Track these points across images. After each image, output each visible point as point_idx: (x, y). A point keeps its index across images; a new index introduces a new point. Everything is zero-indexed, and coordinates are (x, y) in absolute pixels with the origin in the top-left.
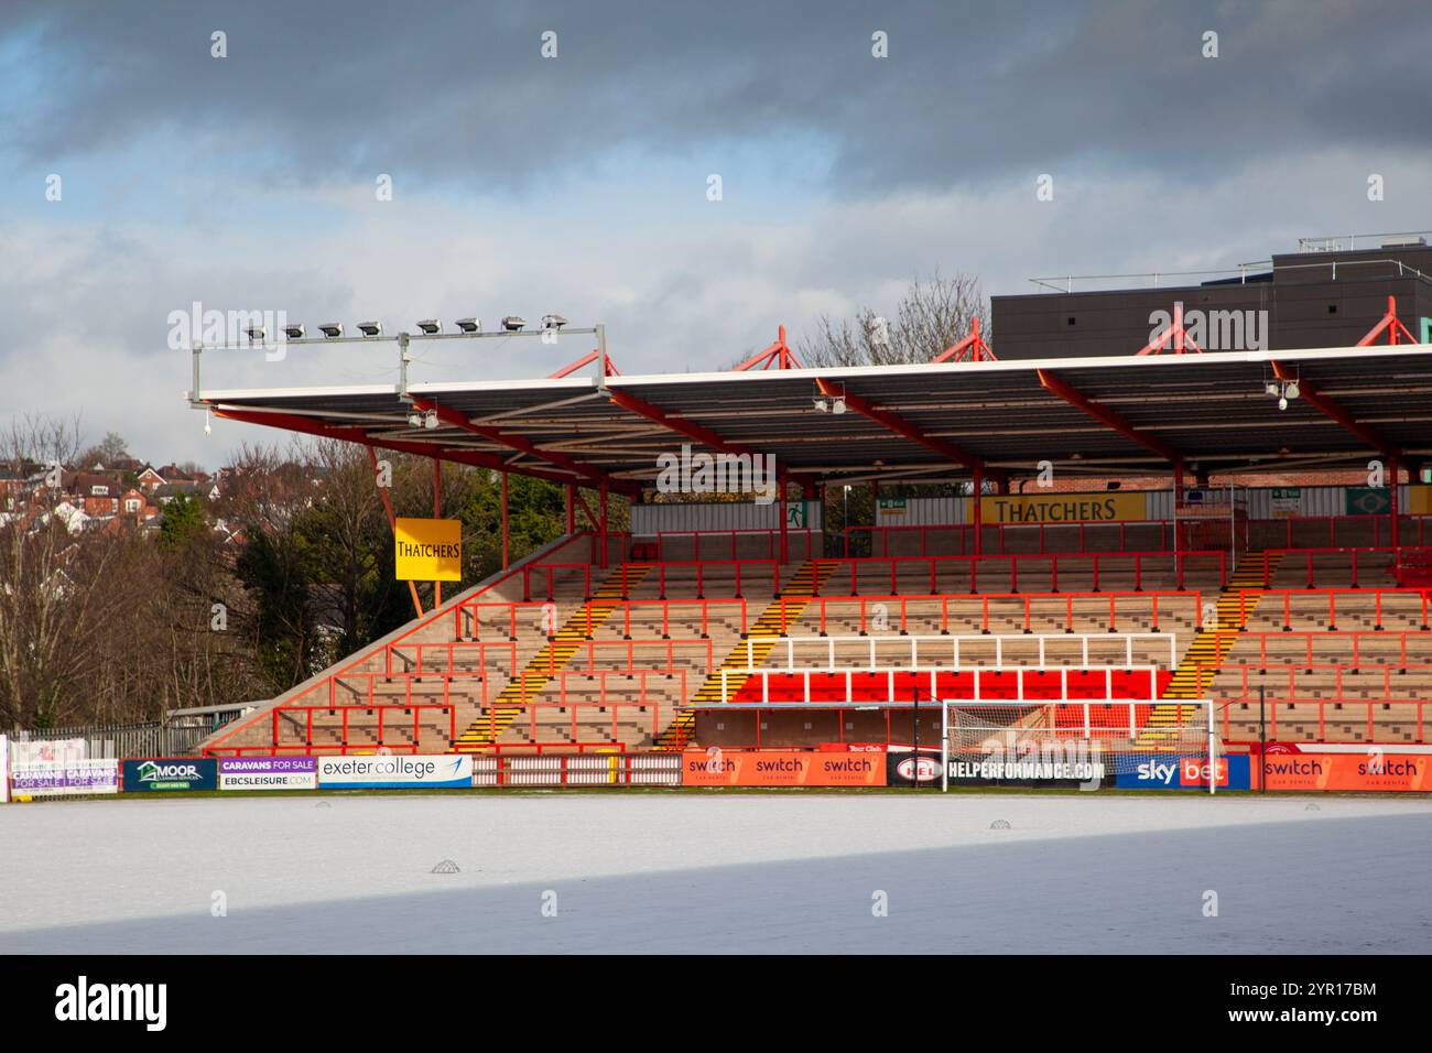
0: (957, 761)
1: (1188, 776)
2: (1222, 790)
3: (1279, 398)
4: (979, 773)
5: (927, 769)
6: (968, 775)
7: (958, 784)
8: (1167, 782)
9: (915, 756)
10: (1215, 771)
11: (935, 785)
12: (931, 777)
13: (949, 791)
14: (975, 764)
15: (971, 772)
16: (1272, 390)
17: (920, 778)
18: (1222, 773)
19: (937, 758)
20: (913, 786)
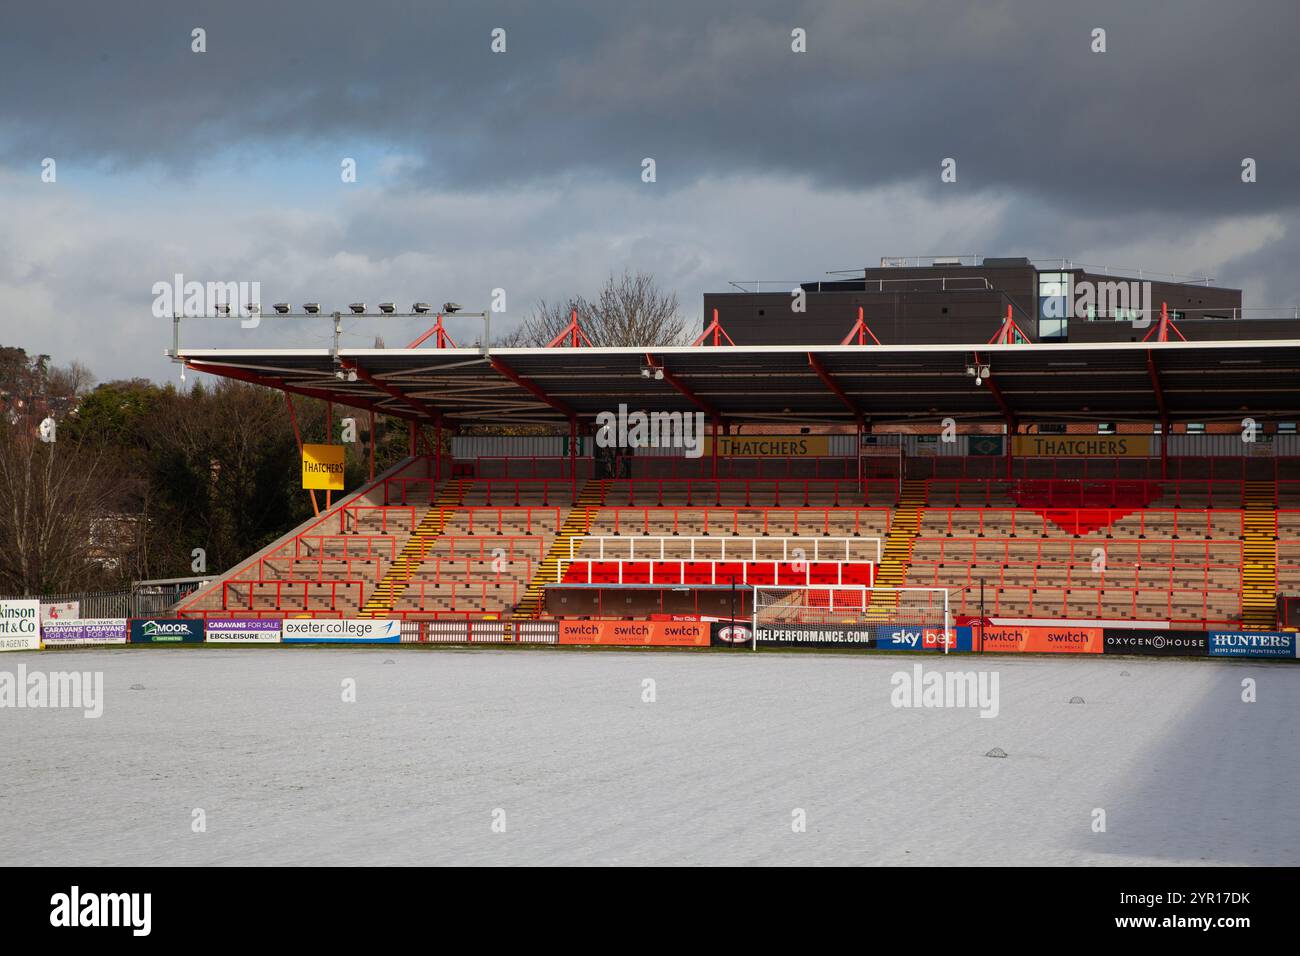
0: (762, 629)
1: (928, 641)
2: (954, 652)
3: (976, 377)
4: (778, 638)
5: (741, 634)
6: (770, 639)
7: (765, 646)
8: (913, 645)
9: (732, 625)
10: (948, 638)
11: (746, 646)
12: (743, 640)
13: (759, 650)
14: (775, 632)
15: (772, 637)
16: (971, 371)
17: (735, 640)
18: (952, 639)
19: (749, 627)
20: (730, 646)
